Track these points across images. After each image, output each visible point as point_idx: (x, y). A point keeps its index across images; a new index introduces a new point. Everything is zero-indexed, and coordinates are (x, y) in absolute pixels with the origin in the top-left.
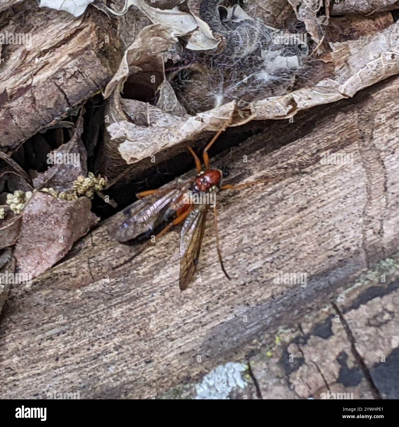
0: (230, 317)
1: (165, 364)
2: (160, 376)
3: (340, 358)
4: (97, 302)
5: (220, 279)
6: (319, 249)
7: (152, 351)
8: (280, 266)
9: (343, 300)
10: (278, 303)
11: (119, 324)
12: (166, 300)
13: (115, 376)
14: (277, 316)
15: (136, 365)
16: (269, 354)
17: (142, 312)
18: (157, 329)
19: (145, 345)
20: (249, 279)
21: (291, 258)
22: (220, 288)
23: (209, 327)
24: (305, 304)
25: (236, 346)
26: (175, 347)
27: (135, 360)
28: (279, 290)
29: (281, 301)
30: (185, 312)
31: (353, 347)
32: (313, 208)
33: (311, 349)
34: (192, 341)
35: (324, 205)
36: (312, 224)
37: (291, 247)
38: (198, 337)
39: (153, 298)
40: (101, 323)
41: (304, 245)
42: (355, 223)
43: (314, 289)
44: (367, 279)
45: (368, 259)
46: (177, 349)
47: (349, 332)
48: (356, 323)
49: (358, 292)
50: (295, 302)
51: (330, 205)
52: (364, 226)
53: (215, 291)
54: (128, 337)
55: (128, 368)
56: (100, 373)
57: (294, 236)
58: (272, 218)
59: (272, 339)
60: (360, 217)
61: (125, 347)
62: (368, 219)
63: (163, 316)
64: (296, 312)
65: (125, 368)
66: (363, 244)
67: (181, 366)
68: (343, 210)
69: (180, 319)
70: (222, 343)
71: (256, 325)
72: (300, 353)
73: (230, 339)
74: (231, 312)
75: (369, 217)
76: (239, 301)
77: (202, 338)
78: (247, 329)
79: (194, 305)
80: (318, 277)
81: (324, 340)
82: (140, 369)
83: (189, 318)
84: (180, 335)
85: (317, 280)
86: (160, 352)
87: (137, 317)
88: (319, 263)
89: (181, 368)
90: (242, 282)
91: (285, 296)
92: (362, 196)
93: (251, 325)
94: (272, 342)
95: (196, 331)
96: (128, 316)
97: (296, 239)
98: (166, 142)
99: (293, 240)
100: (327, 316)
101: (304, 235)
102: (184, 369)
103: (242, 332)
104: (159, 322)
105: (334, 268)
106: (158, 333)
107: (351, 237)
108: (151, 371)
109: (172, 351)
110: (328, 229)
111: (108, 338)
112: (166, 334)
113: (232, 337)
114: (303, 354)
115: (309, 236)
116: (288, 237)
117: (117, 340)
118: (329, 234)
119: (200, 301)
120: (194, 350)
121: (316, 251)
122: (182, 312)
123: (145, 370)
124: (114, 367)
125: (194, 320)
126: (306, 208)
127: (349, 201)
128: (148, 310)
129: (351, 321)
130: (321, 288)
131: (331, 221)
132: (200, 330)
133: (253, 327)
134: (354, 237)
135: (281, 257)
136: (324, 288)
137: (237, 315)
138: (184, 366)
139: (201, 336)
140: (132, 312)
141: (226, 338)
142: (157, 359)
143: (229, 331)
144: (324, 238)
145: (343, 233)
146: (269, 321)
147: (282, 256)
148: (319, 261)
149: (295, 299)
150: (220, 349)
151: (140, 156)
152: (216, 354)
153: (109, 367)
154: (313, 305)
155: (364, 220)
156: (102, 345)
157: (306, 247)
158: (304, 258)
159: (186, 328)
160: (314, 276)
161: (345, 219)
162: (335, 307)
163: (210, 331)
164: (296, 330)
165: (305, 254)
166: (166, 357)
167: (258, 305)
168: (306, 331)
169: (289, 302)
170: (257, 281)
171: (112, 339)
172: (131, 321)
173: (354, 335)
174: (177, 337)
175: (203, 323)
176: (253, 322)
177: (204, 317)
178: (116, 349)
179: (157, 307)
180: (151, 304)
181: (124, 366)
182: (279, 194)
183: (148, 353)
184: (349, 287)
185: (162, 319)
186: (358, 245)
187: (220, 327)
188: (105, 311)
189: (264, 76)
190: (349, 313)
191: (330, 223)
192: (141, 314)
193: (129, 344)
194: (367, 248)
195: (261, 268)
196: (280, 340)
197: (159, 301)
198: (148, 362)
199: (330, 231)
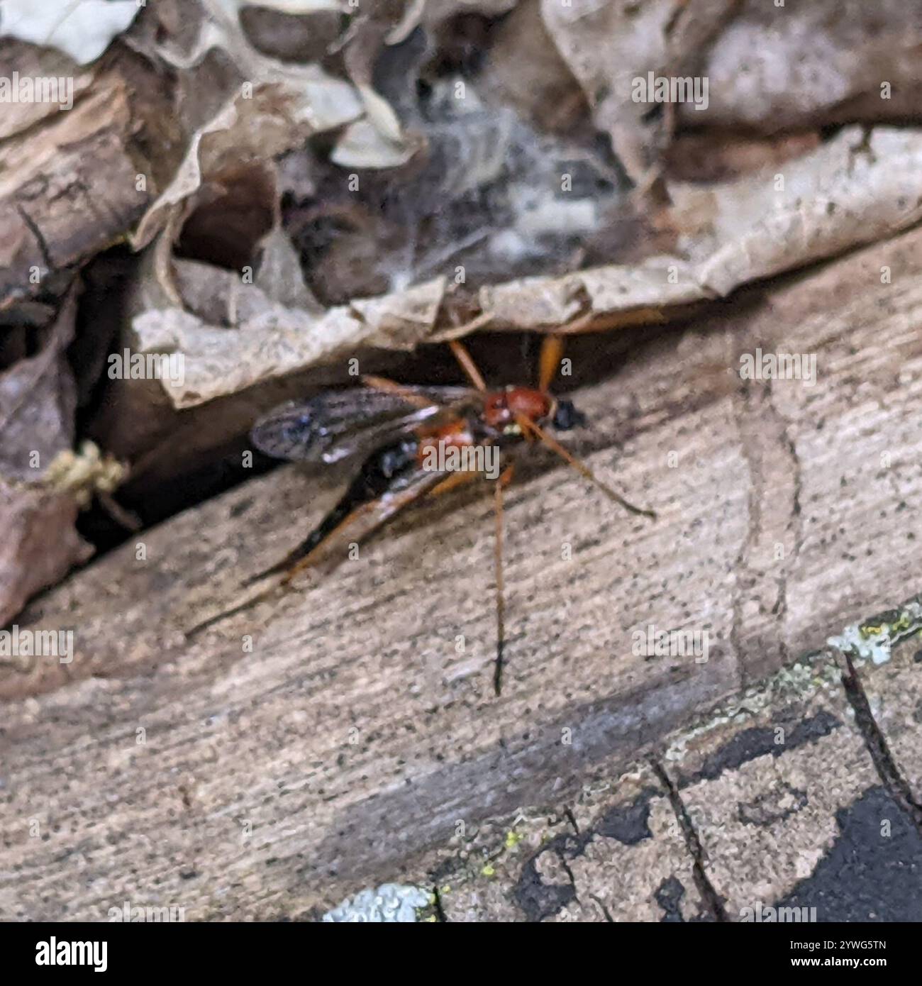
0: (395, 785)
1: (228, 884)
2: (214, 910)
3: (665, 893)
4: (73, 730)
5: (377, 695)
6: (622, 640)
7: (198, 851)
8: (525, 673)
9: (679, 756)
10: (514, 757)
11: (124, 782)
12: (242, 735)
13: (105, 903)
14: (511, 788)
15: (157, 881)
16: (488, 871)
17: (182, 759)
18: (214, 800)
19: (184, 835)
20: (446, 699)
21: (552, 656)
22: (374, 713)
23: (341, 803)
24: (580, 765)
25: (403, 853)
26: (255, 844)
27: (157, 867)
28: (519, 727)
29: (523, 754)
30: (286, 765)
31: (698, 867)
32: (614, 543)
33: (593, 867)
34: (298, 834)
35: (641, 539)
36: (610, 580)
37: (555, 629)
38: (311, 824)
39: (210, 728)
40: (82, 779)
41: (586, 627)
42: (715, 584)
43: (606, 732)
44: (743, 710)
45: (744, 670)
46: (259, 849)
47: (691, 834)
48: (708, 814)
49: (719, 740)
50: (555, 758)
51: (657, 538)
52: (739, 593)
53: (361, 721)
54: (143, 815)
55: (139, 887)
56: (71, 894)
57: (564, 605)
58: (511, 562)
59: (498, 836)
60: (730, 570)
61: (133, 836)
62: (750, 577)
63: (232, 772)
64: (558, 782)
65: (130, 887)
66: (733, 634)
67: (265, 891)
68: (688, 553)
69: (271, 781)
70: (370, 843)
71: (458, 806)
72: (566, 874)
73: (391, 835)
74: (398, 772)
75: (751, 571)
76: (418, 748)
77: (321, 829)
78: (433, 815)
79: (308, 751)
80: (617, 706)
81: (626, 847)
82: (167, 892)
83: (295, 780)
84: (269, 819)
85: (613, 711)
86: (219, 854)
87: (167, 769)
88: (622, 673)
89: (267, 896)
90: (429, 705)
91: (533, 743)
92: (738, 523)
93: (445, 806)
94: (496, 844)
95: (308, 812)
96: (147, 767)
97: (569, 614)
98: (272, 362)
99: (561, 614)
100: (638, 791)
101: (587, 605)
102: (275, 897)
103: (422, 822)
104: (222, 784)
105: (658, 685)
106: (216, 810)
107: (703, 614)
108: (194, 899)
109: (248, 854)
110: (647, 594)
111: (95, 814)
112: (235, 814)
113: (397, 830)
114: (572, 878)
115: (599, 607)
116: (548, 606)
117: (115, 820)
118: (651, 606)
119: (324, 742)
120: (300, 856)
121: (616, 643)
122: (278, 764)
123: (179, 894)
124: (102, 881)
125: (307, 786)
126: (596, 543)
127: (704, 531)
128: (194, 756)
129: (699, 807)
130: (623, 730)
131: (657, 576)
132: (320, 808)
133: (450, 810)
134: (712, 616)
135: (529, 653)
136: (630, 730)
137: (413, 779)
138: (275, 892)
139: (320, 825)
140: (156, 758)
141: (381, 833)
142: (211, 870)
143: (389, 817)
144: (637, 613)
145: (684, 605)
146: (489, 799)
147: (530, 648)
148: (622, 667)
149: (556, 752)
150: (365, 857)
151: (208, 390)
152: (353, 869)
153: (91, 880)
154: (601, 770)
155: (738, 579)
156: (80, 828)
157: (592, 634)
158: (587, 658)
159: (285, 802)
160: (607, 700)
161: (691, 573)
162: (658, 770)
163: (344, 813)
164: (559, 820)
165: (588, 649)
166: (231, 868)
167: (464, 760)
168: (583, 823)
169: (542, 759)
170: (465, 703)
171: (103, 816)
172: (152, 777)
173: (702, 840)
174: (262, 821)
175: (327, 794)
176: (452, 798)
177: (330, 779)
178: (112, 839)
179: (220, 750)
180: (204, 742)
181: (130, 881)
182: (532, 508)
183: (187, 855)
184: (698, 726)
185: (227, 778)
186: (719, 635)
187: (368, 806)
188: (94, 751)
189: (509, 244)
190: (694, 788)
191: (653, 580)
192: (179, 765)
193: (144, 831)
194: (743, 643)
195: (478, 674)
196: (517, 840)
197: (225, 735)
198: (188, 876)
199: (653, 597)
